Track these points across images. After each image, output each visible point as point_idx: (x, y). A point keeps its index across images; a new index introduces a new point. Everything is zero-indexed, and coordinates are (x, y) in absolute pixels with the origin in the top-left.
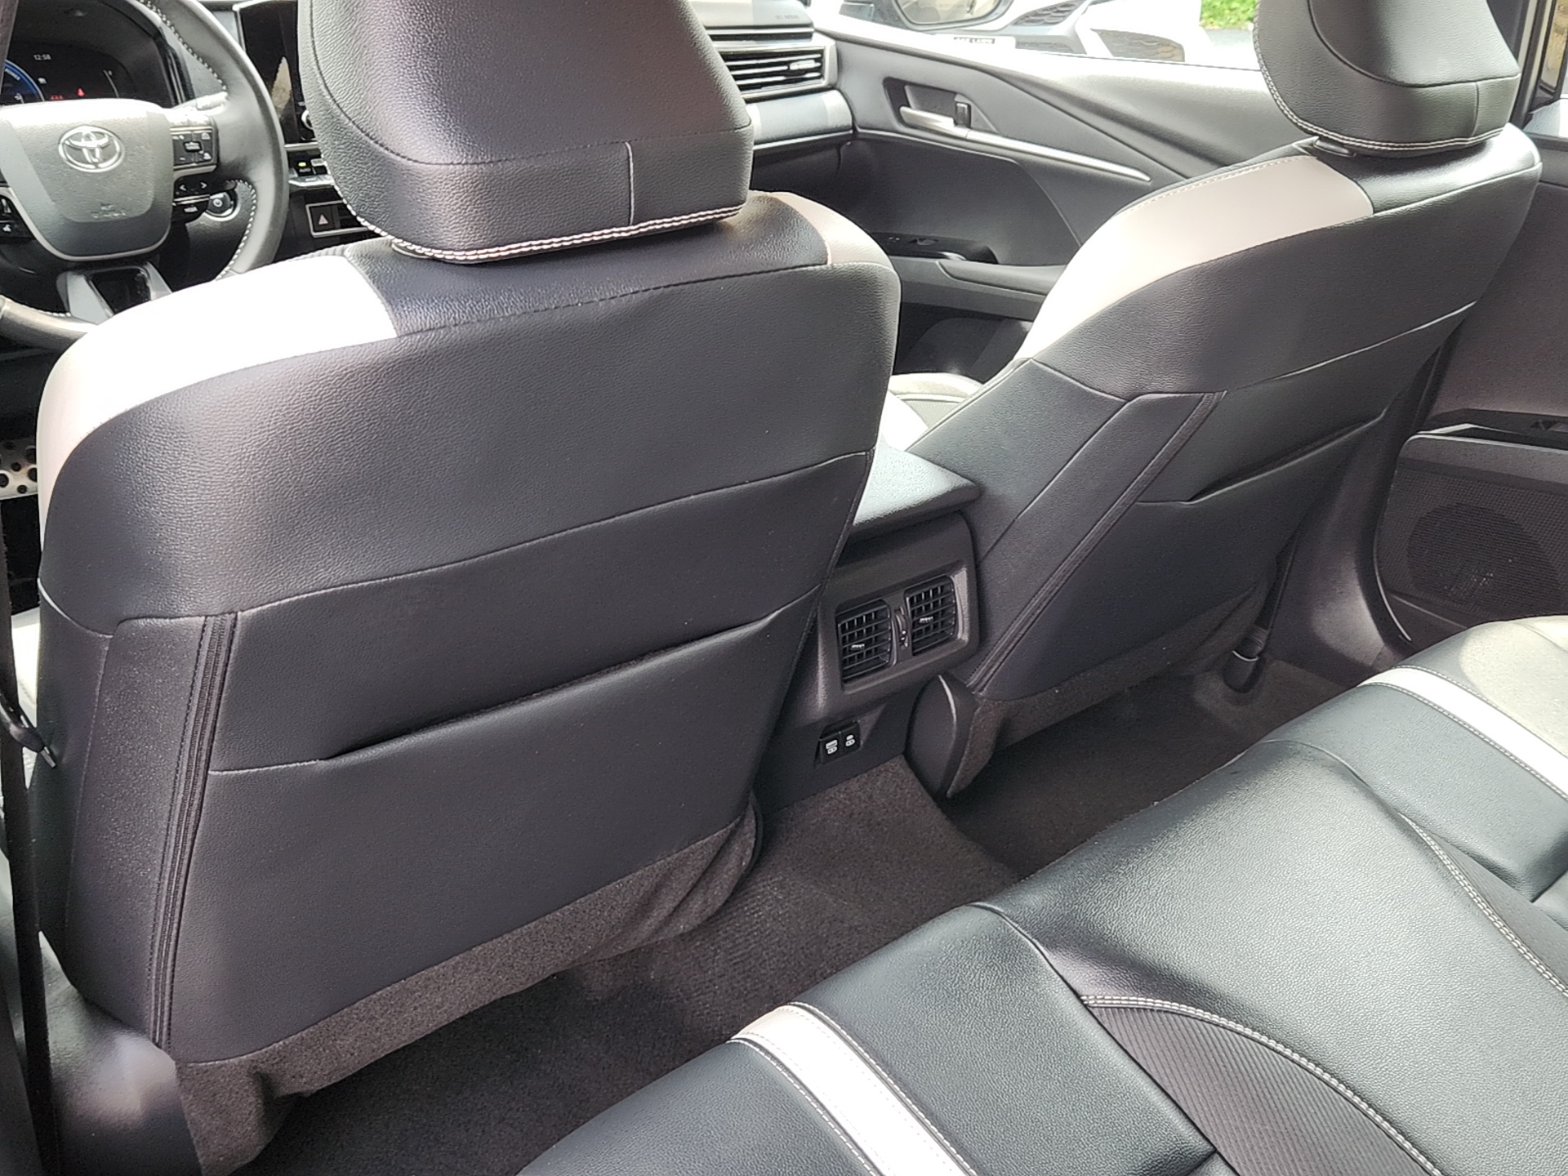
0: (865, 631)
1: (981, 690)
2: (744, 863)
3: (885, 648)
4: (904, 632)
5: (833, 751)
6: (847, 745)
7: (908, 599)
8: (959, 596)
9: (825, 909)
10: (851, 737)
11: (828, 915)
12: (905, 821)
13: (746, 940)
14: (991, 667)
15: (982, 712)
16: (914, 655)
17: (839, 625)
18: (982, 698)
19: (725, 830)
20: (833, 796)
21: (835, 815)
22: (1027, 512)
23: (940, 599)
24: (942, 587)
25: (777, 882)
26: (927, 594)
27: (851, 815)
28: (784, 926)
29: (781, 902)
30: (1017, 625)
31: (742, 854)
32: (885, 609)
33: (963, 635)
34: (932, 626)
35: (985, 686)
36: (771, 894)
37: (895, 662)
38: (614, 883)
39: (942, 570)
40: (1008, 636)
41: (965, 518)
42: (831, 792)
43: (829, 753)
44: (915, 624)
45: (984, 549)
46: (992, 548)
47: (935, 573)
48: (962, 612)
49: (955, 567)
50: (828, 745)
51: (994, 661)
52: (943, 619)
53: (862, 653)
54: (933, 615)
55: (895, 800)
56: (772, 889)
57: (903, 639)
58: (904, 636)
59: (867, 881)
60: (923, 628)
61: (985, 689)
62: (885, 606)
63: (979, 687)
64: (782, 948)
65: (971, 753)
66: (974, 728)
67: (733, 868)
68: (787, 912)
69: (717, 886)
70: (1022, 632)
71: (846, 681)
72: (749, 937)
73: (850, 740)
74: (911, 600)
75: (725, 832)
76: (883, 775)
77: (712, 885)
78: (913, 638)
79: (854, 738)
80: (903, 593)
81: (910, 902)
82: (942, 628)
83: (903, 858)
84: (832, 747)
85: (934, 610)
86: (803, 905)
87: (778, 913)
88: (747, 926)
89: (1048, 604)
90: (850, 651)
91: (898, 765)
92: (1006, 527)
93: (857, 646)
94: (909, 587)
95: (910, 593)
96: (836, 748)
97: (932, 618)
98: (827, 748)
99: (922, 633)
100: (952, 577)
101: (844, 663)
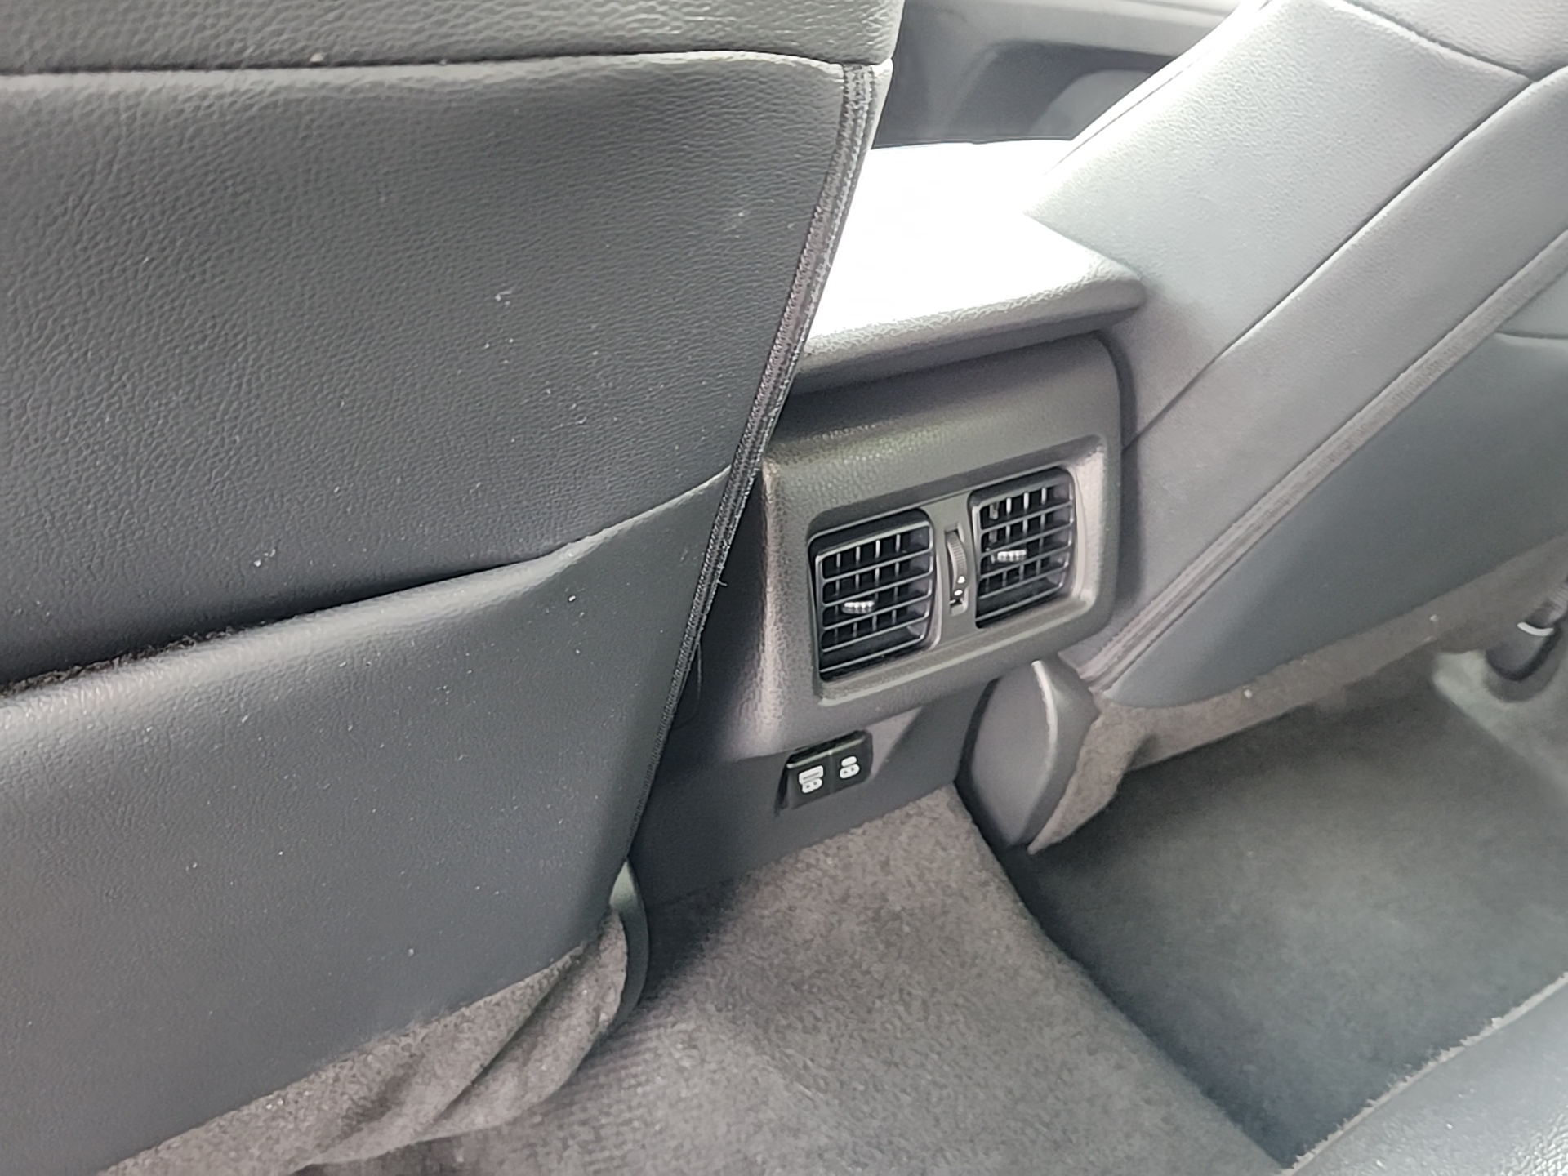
0: (877, 572)
1: (1108, 686)
2: (603, 1017)
3: (920, 610)
4: (962, 580)
5: (813, 787)
6: (843, 775)
7: (976, 511)
8: (1084, 509)
9: (765, 1103)
10: (853, 759)
11: (771, 1115)
12: (945, 913)
13: (618, 1134)
14: (1132, 647)
15: (1105, 726)
16: (980, 625)
17: (819, 559)
18: (1107, 701)
19: (546, 971)
20: (813, 862)
21: (814, 899)
22: (1245, 343)
23: (1042, 514)
24: (1049, 490)
25: (685, 1032)
26: (1017, 501)
27: (845, 898)
28: (686, 1121)
29: (686, 1074)
30: (1193, 573)
31: (598, 1001)
32: (927, 527)
33: (1085, 588)
34: (1022, 569)
35: (1115, 679)
36: (671, 1055)
37: (938, 639)
38: (263, 1100)
39: (1053, 453)
40: (1172, 593)
41: (1111, 352)
42: (808, 855)
43: (805, 790)
44: (985, 564)
45: (1147, 411)
46: (1160, 417)
47: (1039, 457)
48: (1087, 542)
49: (1080, 448)
50: (802, 776)
51: (1138, 639)
52: (1045, 555)
53: (870, 619)
54: (1028, 546)
55: (930, 870)
56: (674, 1045)
57: (958, 593)
58: (962, 587)
59: (857, 1044)
60: (1004, 570)
61: (1116, 685)
62: (925, 523)
63: (1106, 680)
64: (682, 1162)
65: (1079, 792)
66: (1089, 752)
67: (579, 1025)
68: (697, 1095)
69: (547, 1056)
70: (1203, 588)
71: (826, 677)
72: (624, 1129)
73: (850, 767)
74: (984, 512)
75: (546, 977)
76: (913, 821)
77: (536, 1054)
78: (980, 592)
79: (857, 763)
80: (967, 495)
81: (934, 1100)
82: (1043, 572)
83: (932, 996)
84: (811, 779)
85: (1029, 535)
86: (726, 1087)
87: (679, 1093)
88: (623, 1107)
89: (1263, 537)
90: (841, 612)
91: (942, 803)
92: (1194, 373)
93: (856, 605)
94: (980, 486)
95: (982, 499)
96: (820, 782)
97: (1024, 552)
98: (801, 781)
99: (1001, 580)
100: (1071, 470)
101: (826, 639)
